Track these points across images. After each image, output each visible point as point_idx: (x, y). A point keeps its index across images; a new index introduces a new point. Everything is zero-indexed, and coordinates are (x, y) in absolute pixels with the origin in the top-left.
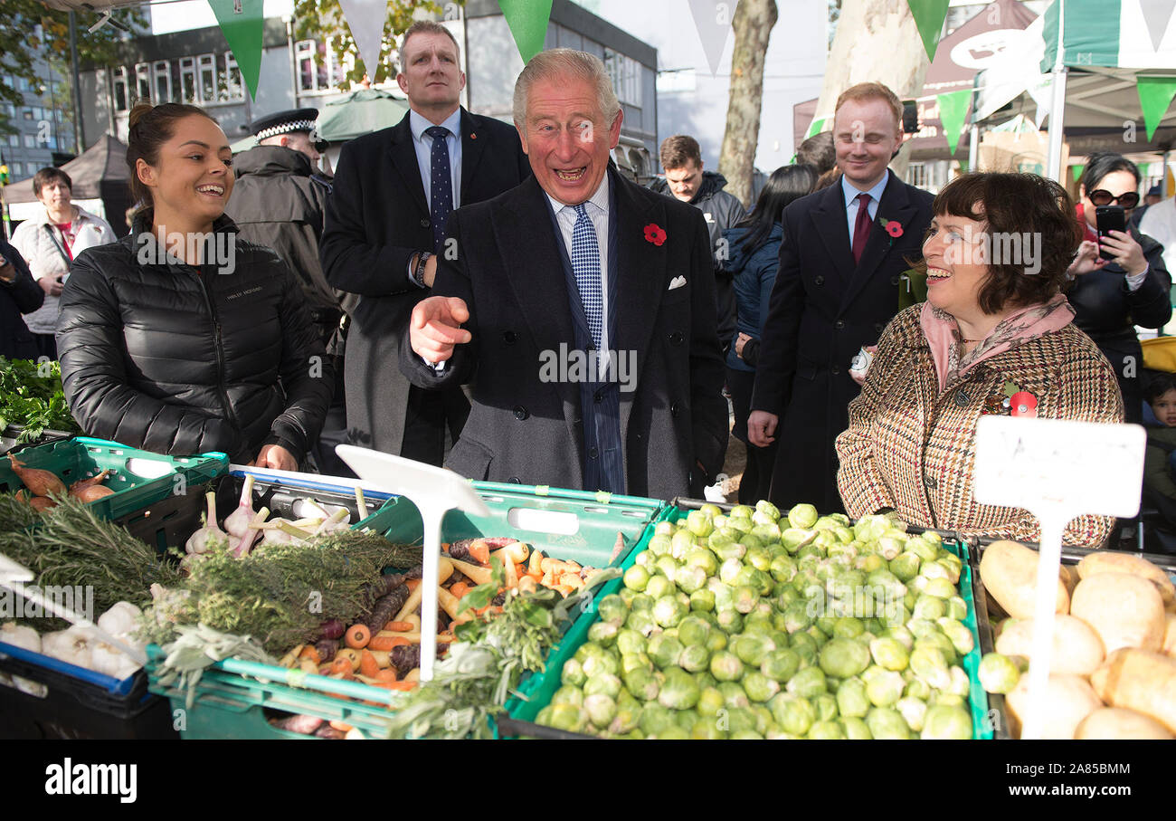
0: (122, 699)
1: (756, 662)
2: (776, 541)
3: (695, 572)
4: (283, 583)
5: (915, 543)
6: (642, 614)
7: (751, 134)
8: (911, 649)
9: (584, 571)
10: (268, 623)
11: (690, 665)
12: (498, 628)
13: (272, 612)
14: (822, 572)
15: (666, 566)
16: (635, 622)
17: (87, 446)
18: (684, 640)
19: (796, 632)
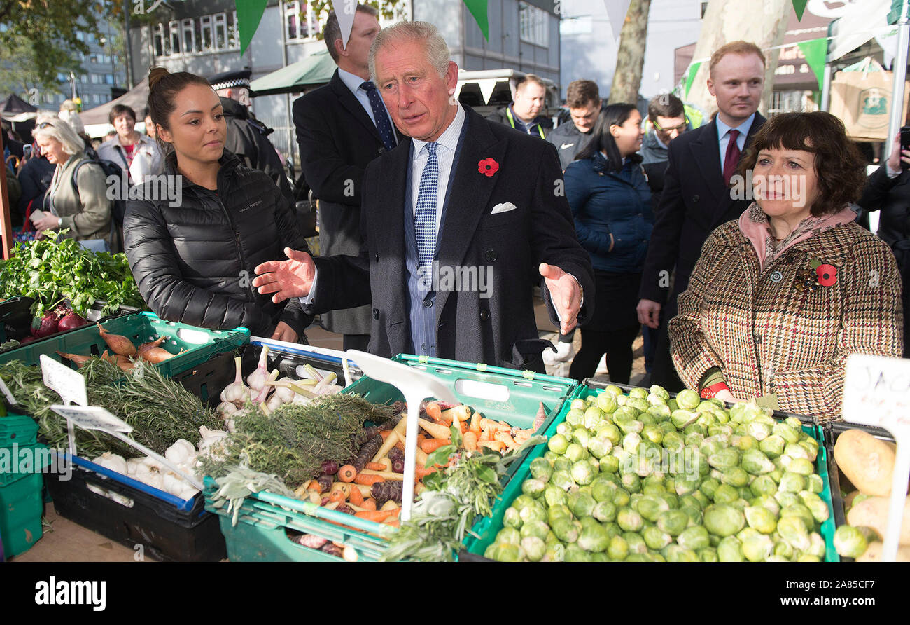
0: (187, 514)
1: (653, 518)
2: (667, 419)
3: (603, 442)
4: (296, 434)
5: (780, 428)
6: (563, 473)
7: (637, 68)
8: (778, 517)
9: (513, 431)
10: (287, 464)
11: (600, 517)
12: (456, 480)
13: (290, 457)
14: (705, 447)
15: (581, 435)
16: (558, 480)
17: (150, 318)
18: (597, 497)
19: (684, 495)
